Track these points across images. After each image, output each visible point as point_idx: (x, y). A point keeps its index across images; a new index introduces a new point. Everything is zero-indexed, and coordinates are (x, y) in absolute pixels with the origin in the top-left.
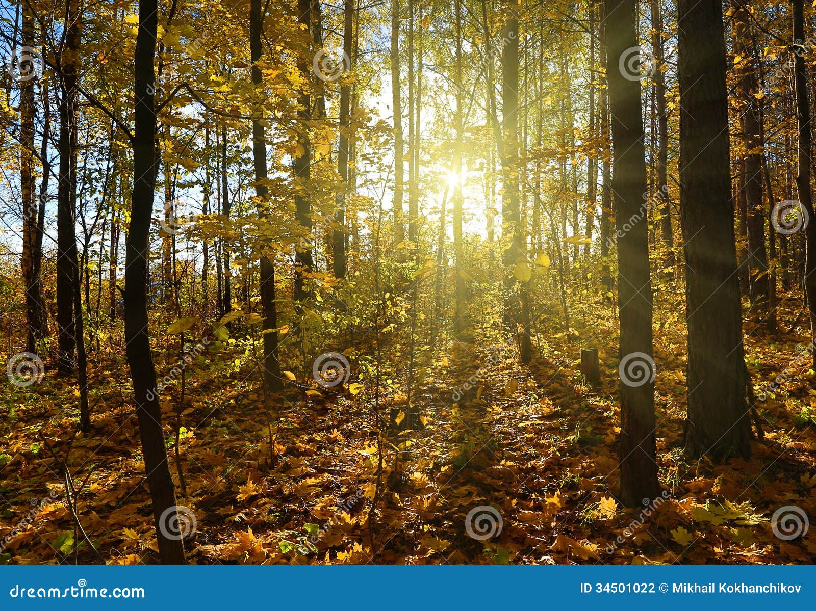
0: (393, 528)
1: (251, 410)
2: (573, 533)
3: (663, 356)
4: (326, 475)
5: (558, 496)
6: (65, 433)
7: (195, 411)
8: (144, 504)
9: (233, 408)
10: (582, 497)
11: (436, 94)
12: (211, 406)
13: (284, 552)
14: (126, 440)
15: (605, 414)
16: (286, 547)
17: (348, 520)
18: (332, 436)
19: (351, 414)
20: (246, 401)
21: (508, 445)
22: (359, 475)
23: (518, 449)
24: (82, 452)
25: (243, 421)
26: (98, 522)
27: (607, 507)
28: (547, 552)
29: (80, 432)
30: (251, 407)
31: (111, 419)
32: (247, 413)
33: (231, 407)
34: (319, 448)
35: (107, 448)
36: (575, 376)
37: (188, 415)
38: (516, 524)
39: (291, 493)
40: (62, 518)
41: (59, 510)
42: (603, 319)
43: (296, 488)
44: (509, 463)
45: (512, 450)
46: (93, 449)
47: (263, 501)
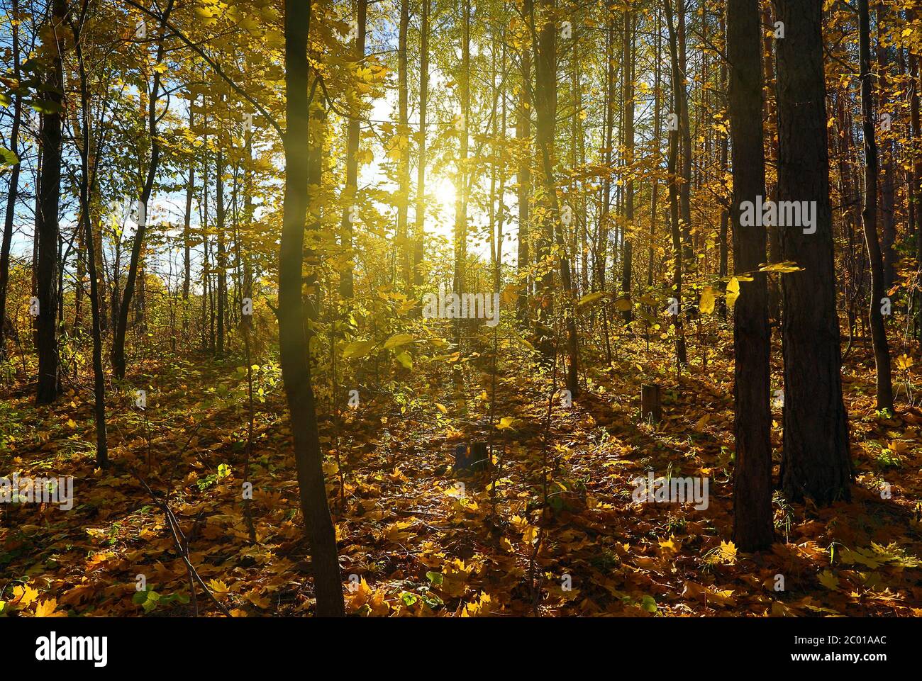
0: (513, 576)
1: (286, 445)
2: (696, 579)
3: (717, 393)
4: (413, 518)
5: (672, 540)
6: (80, 470)
7: (223, 446)
8: (208, 552)
9: (265, 442)
10: (694, 542)
11: (438, 100)
12: (241, 441)
13: (409, 604)
14: (155, 479)
15: (686, 455)
16: (410, 598)
17: (462, 568)
18: (394, 476)
19: (402, 451)
20: (277, 436)
21: (596, 486)
22: (450, 519)
23: (608, 491)
24: (108, 492)
25: (282, 458)
26: (165, 574)
27: (727, 552)
28: (680, 599)
29: (99, 469)
30: (286, 442)
31: (131, 454)
32: (283, 448)
33: (263, 442)
34: (384, 489)
35: (134, 488)
36: (634, 413)
37: (218, 451)
38: (638, 570)
39: (381, 539)
40: (118, 569)
41: (111, 559)
42: (635, 353)
43: (386, 532)
44: (606, 506)
45: (601, 491)
46: (119, 488)
47: (352, 547)
